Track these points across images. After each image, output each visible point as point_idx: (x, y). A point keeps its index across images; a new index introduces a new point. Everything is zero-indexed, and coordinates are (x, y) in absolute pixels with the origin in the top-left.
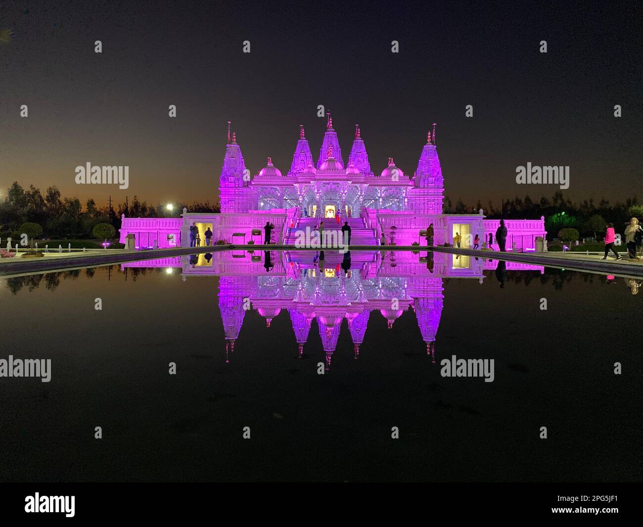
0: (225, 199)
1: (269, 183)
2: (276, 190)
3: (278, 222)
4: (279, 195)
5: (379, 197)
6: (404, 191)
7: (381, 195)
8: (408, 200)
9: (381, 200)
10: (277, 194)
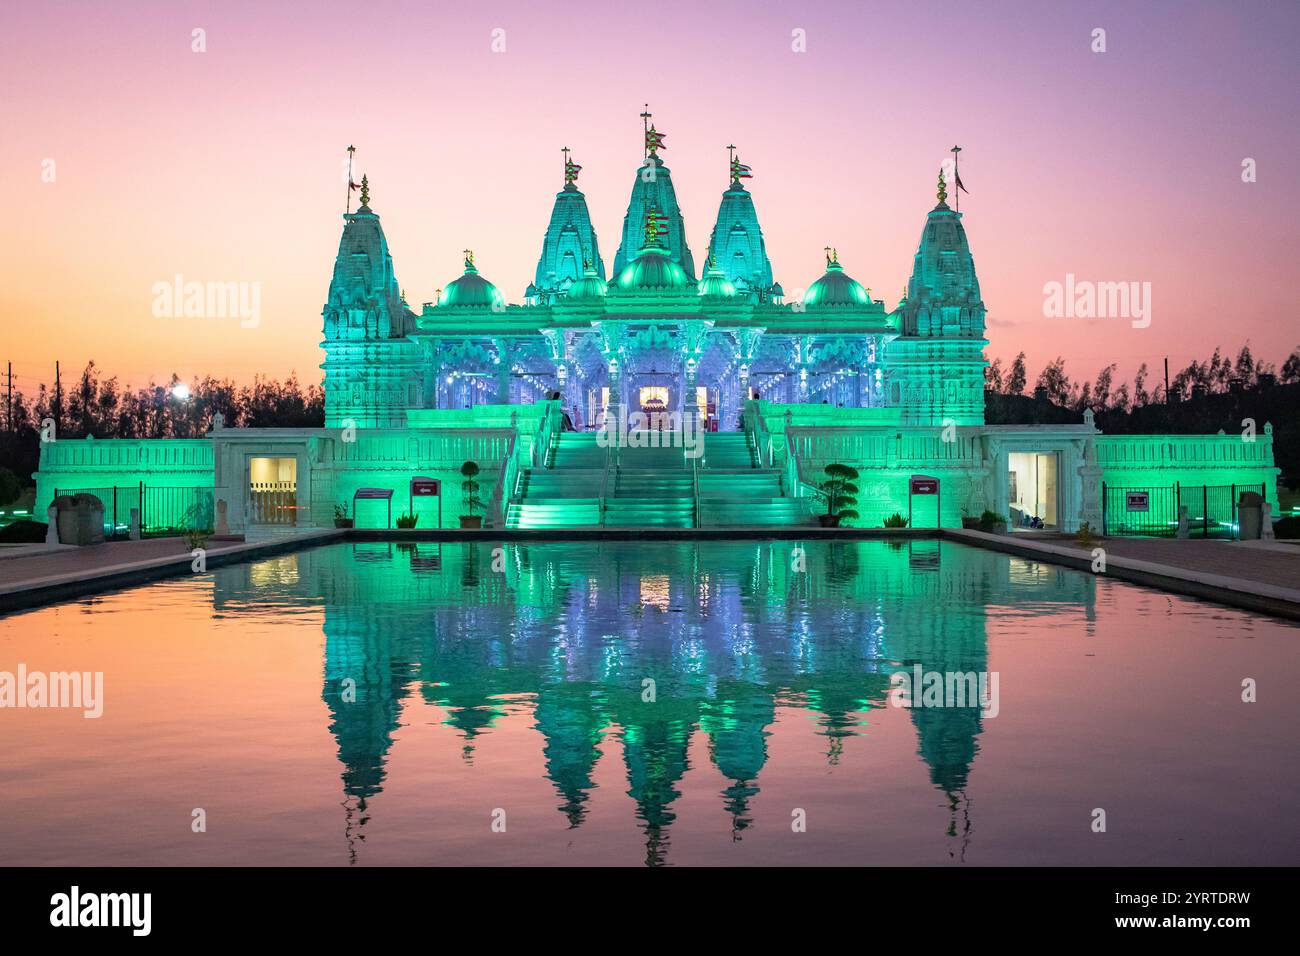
0: (338, 375)
1: (468, 327)
2: (487, 346)
3: (489, 451)
4: (497, 361)
5: (800, 367)
6: (872, 347)
7: (803, 359)
8: (885, 372)
9: (804, 374)
10: (492, 360)
